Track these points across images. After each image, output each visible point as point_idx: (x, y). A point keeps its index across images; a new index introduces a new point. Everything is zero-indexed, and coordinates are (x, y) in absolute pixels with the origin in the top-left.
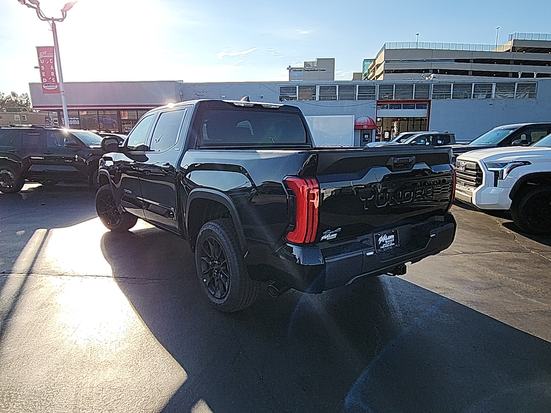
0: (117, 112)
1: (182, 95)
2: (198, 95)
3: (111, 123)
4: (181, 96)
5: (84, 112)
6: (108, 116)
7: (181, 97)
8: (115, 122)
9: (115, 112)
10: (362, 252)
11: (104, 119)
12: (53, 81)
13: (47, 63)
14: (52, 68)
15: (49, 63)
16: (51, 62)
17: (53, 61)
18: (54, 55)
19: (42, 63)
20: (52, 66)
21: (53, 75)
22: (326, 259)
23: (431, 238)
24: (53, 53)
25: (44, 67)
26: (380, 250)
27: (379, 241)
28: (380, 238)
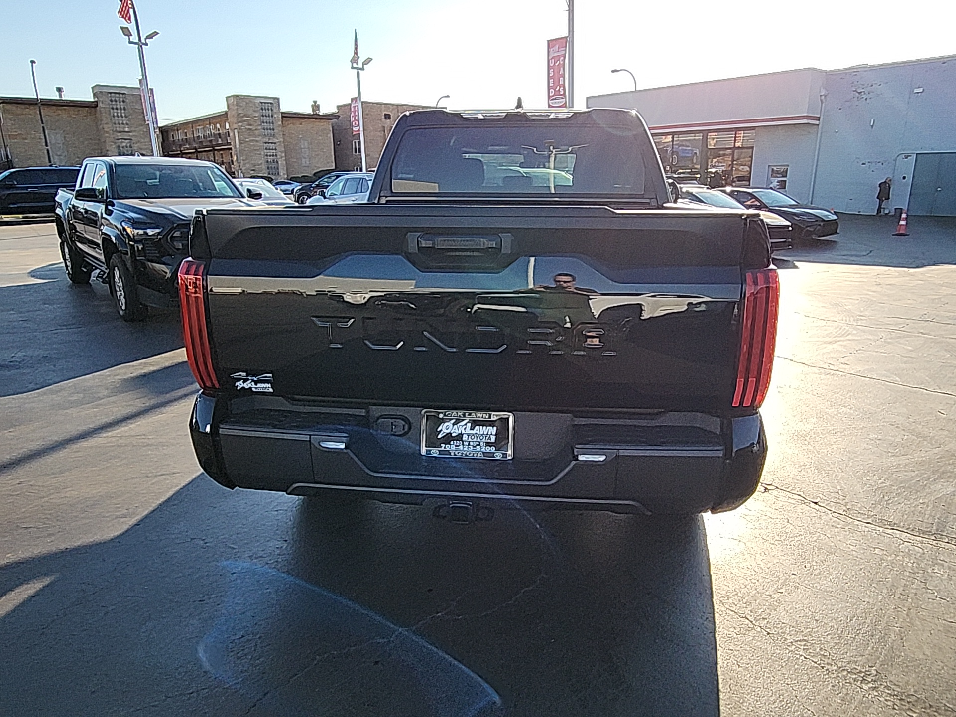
0: (703, 136)
1: (825, 96)
2: (860, 93)
3: (690, 155)
4: (823, 97)
5: (669, 137)
6: (688, 144)
7: (821, 101)
8: (696, 153)
9: (700, 136)
10: (309, 436)
11: (680, 148)
12: (561, 93)
13: (557, 64)
14: (561, 72)
15: (559, 63)
16: (561, 63)
17: (564, 60)
18: (566, 50)
19: (551, 65)
20: (562, 69)
21: (561, 82)
22: (221, 426)
23: (574, 462)
24: (566, 47)
25: (553, 72)
26: (439, 451)
27: (441, 430)
28: (446, 424)
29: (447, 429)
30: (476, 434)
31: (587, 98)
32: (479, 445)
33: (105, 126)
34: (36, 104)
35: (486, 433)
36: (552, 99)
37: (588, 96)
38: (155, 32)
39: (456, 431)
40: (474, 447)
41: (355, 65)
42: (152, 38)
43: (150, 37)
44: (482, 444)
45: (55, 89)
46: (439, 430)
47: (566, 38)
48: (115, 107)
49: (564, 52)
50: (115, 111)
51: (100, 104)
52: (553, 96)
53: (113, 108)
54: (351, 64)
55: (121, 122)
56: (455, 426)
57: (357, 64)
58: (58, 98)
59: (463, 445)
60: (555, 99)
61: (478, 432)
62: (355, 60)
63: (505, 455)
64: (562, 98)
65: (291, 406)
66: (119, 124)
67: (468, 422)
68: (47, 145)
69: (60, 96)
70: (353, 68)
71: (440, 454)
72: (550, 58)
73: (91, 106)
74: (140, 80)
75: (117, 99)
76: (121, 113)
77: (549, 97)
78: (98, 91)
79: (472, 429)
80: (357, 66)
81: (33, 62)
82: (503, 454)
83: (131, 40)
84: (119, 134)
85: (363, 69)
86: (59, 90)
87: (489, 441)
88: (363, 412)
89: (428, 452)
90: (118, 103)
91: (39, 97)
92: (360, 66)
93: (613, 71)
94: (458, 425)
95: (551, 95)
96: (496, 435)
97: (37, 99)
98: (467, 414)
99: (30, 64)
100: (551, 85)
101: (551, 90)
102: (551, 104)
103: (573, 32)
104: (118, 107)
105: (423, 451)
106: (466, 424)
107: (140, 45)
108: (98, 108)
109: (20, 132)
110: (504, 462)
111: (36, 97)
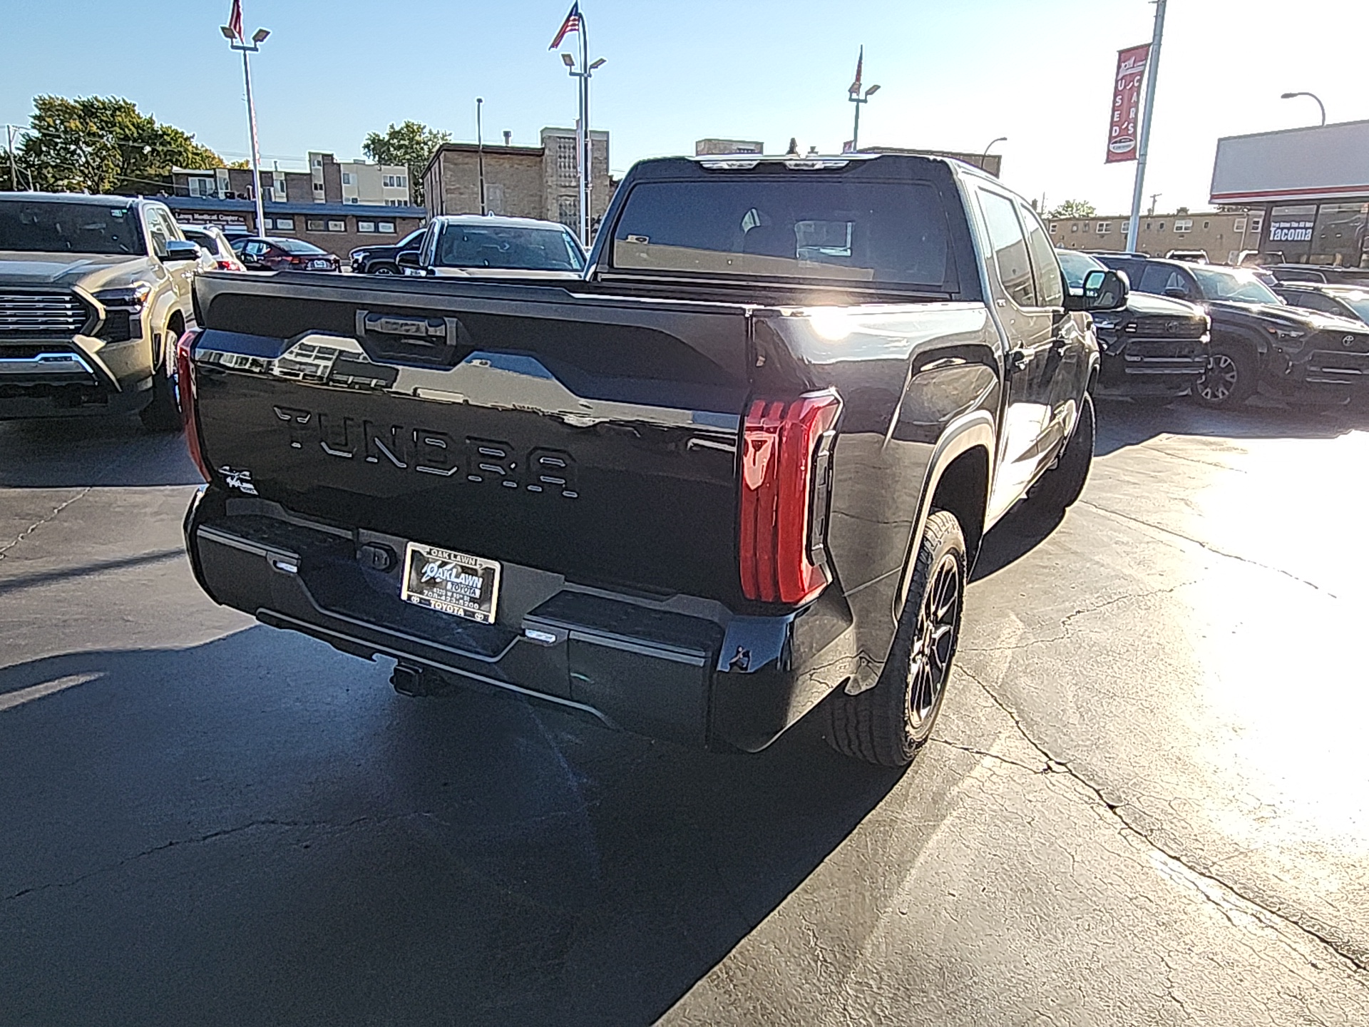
10: (266, 552)
12: (1130, 132)
13: (1128, 88)
14: (1134, 98)
15: (1133, 85)
16: (1136, 84)
17: (1140, 81)
18: (1145, 65)
19: (1120, 89)
20: (1135, 94)
21: (1132, 115)
22: (201, 527)
23: (519, 638)
24: (1146, 59)
25: (1121, 99)
26: (421, 599)
27: (426, 572)
28: (432, 565)
29: (432, 572)
30: (461, 583)
31: (1220, 140)
32: (462, 599)
33: (550, 179)
34: (477, 152)
35: (471, 584)
36: (1116, 142)
37: (1222, 137)
38: (601, 59)
39: (441, 576)
40: (456, 600)
41: (854, 96)
42: (597, 67)
43: (595, 66)
44: (465, 598)
45: (502, 134)
46: (423, 571)
47: (1149, 45)
48: (562, 155)
49: (1141, 68)
50: (563, 159)
51: (547, 151)
52: (1116, 137)
53: (560, 157)
54: (849, 94)
55: (567, 174)
56: (441, 570)
57: (858, 92)
58: (504, 144)
59: (446, 595)
60: (1120, 142)
61: (463, 582)
62: (855, 88)
63: (486, 618)
64: (1131, 140)
65: (287, 516)
66: (565, 177)
67: (454, 567)
68: (483, 202)
69: (507, 142)
70: (851, 100)
71: (420, 602)
72: (1120, 77)
73: (538, 154)
74: (577, 122)
75: (567, 145)
76: (569, 163)
77: (1111, 137)
78: (547, 135)
79: (457, 576)
80: (857, 97)
81: (480, 101)
82: (485, 616)
83: (573, 71)
84: (563, 189)
85: (865, 101)
86: (507, 134)
87: (473, 595)
88: (349, 535)
89: (409, 597)
90: (567, 150)
91: (482, 143)
92: (862, 97)
93: (1286, 96)
94: (444, 568)
95: (1114, 134)
96: (481, 589)
97: (479, 146)
98: (452, 556)
99: (477, 103)
100: (1115, 119)
101: (1114, 128)
102: (1112, 149)
103: (1161, 35)
104: (567, 155)
105: (404, 597)
106: (451, 569)
107: (584, 77)
108: (544, 157)
109: (458, 186)
110: (484, 626)
111: (478, 143)
